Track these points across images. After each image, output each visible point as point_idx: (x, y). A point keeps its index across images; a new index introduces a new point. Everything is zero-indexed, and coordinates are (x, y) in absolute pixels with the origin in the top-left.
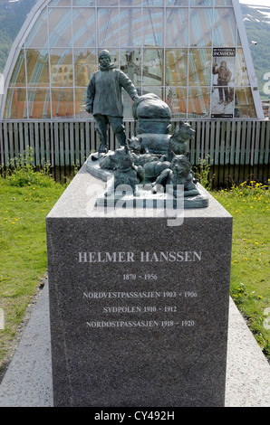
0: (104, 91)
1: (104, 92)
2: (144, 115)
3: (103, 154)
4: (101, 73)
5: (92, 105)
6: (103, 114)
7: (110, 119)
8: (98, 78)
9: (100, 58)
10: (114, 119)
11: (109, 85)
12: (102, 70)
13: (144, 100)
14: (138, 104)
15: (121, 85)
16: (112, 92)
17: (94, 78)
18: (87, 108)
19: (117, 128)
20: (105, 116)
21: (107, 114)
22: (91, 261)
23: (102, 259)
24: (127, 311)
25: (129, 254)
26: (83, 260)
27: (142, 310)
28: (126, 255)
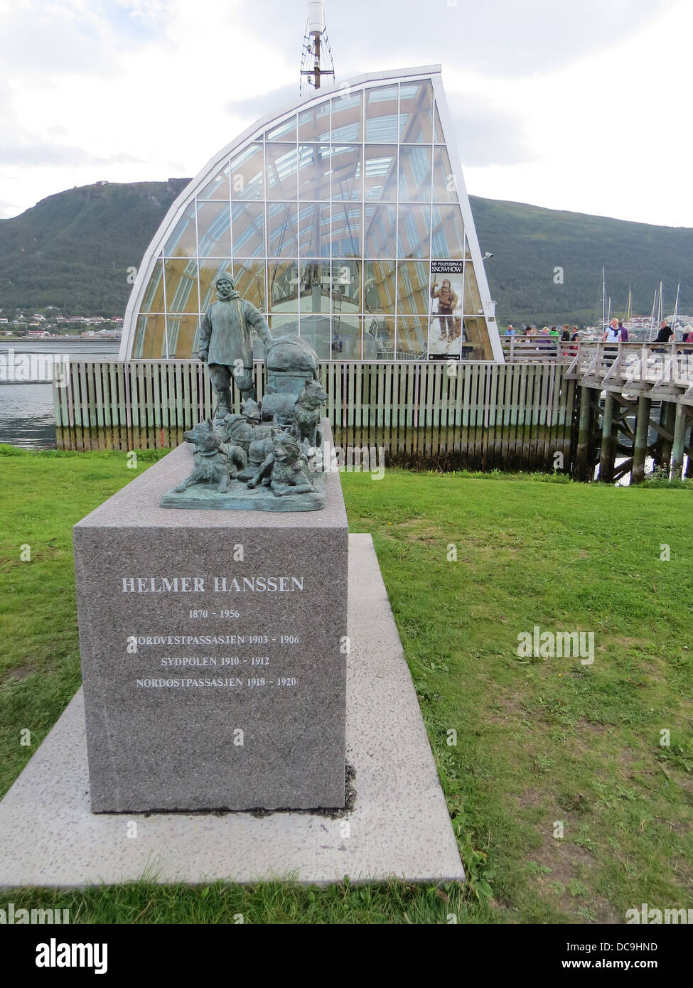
1: (223, 331)
4: (219, 305)
6: (222, 363)
8: (215, 312)
9: (219, 283)
11: (230, 322)
12: (221, 300)
15: (249, 323)
16: (234, 331)
19: (243, 384)
20: (226, 367)
21: (227, 363)
22: (140, 590)
23: (157, 588)
24: (196, 663)
25: (196, 580)
26: (129, 588)
27: (219, 662)
28: (193, 582)
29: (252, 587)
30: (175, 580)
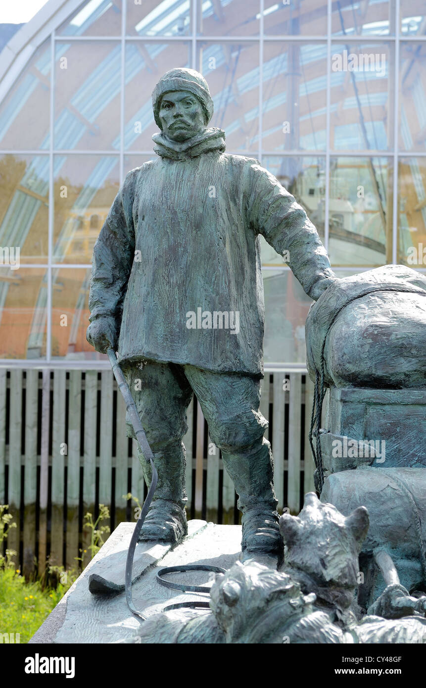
0: (173, 250)
1: (173, 254)
2: (365, 367)
3: (157, 551)
4: (162, 170)
5: (117, 314)
6: (165, 357)
7: (196, 381)
8: (146, 195)
9: (162, 103)
10: (220, 385)
11: (198, 226)
12: (168, 156)
13: (364, 293)
14: (334, 316)
15: (254, 228)
16: (210, 255)
17: (131, 192)
18: (93, 328)
19: (231, 427)
20: (177, 371)
21: (181, 358)
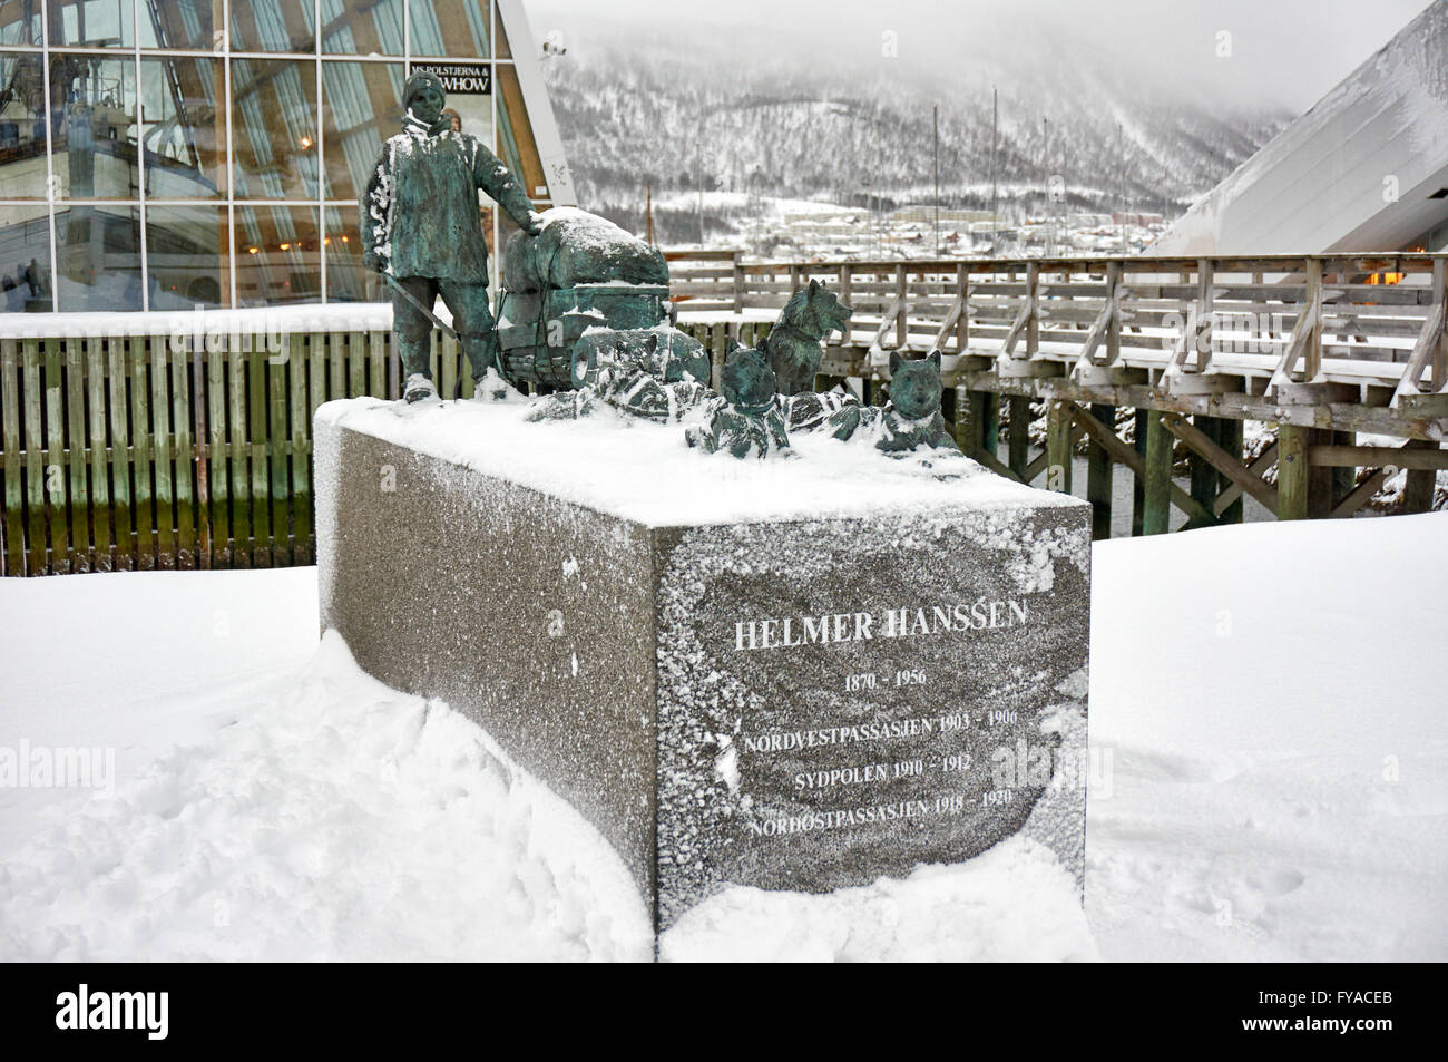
7: (450, 290)
15: (478, 184)
22: (766, 645)
23: (793, 639)
24: (853, 779)
25: (858, 617)
26: (746, 643)
27: (890, 772)
28: (853, 621)
29: (947, 624)
30: (825, 619)
